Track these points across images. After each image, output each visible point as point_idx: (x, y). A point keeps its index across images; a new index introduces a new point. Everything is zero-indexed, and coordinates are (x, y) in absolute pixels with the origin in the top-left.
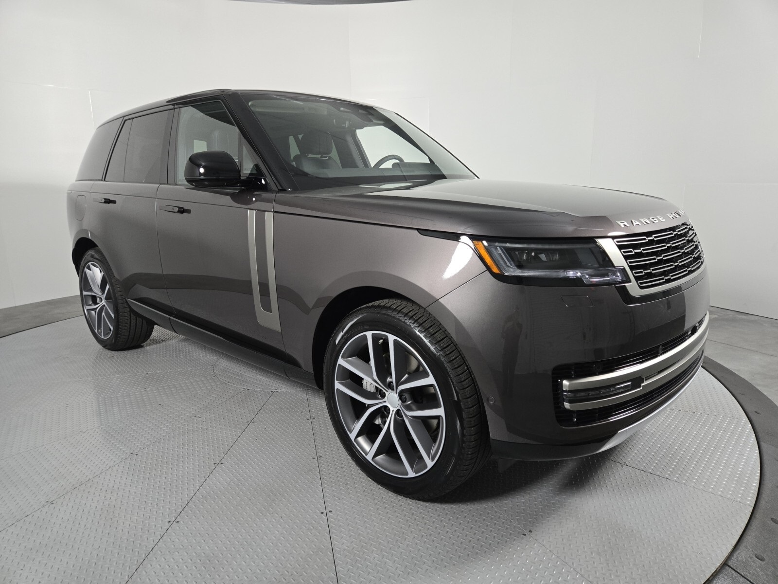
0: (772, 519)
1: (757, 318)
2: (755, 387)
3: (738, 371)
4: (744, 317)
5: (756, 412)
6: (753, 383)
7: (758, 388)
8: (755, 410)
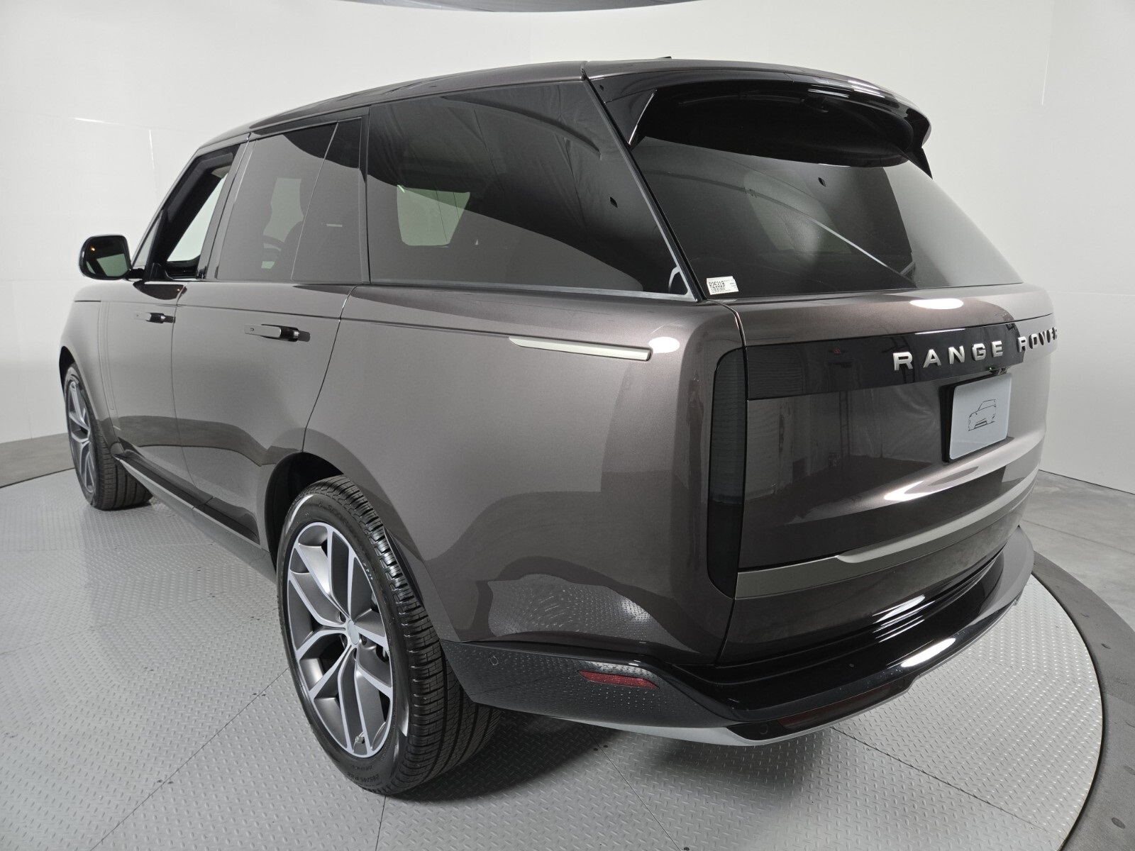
0: (1113, 820)
1: (1118, 494)
2: (1106, 604)
3: (1083, 577)
4: (1099, 492)
5: (1103, 645)
6: (1104, 597)
7: (1111, 605)
8: (1103, 643)
